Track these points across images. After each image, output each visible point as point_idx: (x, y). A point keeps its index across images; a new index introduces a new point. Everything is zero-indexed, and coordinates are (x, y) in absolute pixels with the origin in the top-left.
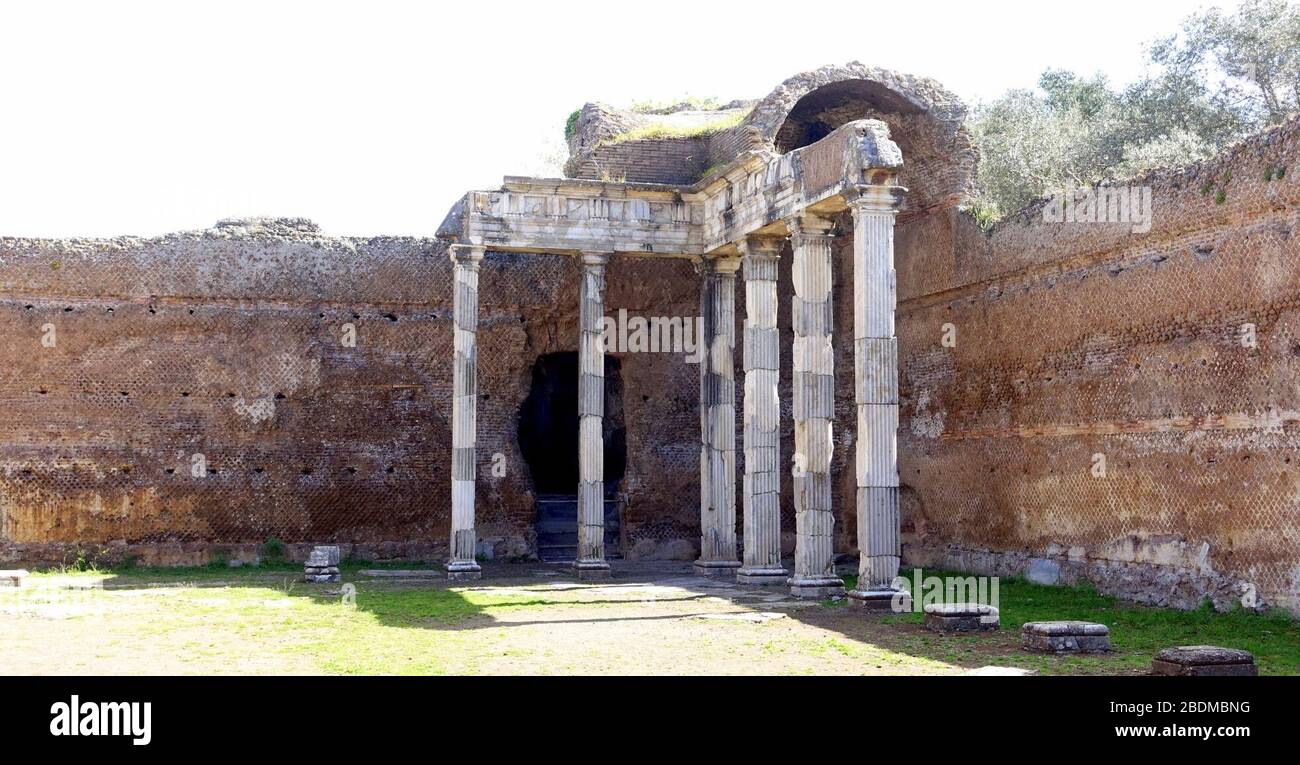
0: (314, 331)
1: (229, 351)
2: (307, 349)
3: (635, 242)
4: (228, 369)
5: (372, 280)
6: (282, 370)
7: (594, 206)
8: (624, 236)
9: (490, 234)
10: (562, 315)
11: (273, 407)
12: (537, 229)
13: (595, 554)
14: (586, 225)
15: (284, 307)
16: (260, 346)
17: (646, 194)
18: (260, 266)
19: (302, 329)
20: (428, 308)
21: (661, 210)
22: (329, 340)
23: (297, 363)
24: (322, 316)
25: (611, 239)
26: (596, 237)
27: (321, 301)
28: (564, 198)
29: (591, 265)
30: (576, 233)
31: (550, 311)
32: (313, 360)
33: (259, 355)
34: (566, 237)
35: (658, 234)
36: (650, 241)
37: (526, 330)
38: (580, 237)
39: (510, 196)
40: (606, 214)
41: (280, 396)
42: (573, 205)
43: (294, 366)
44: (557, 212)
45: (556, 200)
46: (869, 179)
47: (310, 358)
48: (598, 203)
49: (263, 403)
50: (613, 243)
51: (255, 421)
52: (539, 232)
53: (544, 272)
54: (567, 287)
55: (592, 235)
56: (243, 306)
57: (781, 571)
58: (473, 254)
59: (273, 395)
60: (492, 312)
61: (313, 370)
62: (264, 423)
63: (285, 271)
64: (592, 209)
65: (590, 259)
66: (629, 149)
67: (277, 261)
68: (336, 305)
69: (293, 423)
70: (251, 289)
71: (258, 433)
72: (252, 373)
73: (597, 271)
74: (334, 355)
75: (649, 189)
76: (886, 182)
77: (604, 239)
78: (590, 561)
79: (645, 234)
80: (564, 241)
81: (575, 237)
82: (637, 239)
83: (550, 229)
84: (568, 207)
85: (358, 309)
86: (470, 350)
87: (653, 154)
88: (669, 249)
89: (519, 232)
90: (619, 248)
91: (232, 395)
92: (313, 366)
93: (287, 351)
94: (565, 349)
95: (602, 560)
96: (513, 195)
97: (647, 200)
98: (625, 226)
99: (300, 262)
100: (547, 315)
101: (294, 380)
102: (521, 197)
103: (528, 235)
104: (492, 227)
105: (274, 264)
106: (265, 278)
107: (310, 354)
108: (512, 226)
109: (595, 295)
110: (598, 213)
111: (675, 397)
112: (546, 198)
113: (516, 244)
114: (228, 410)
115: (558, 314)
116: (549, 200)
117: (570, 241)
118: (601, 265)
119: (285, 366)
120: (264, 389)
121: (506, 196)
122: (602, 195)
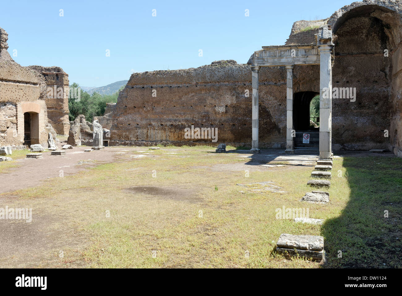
0: (234, 89)
1: (214, 95)
2: (232, 94)
3: (300, 61)
4: (214, 99)
5: (248, 75)
7: (289, 52)
8: (297, 60)
9: (259, 63)
10: (300, 81)
11: (225, 109)
12: (272, 60)
14: (286, 58)
15: (227, 83)
16: (221, 94)
17: (303, 47)
18: (220, 73)
19: (231, 89)
20: (263, 81)
21: (309, 52)
22: (238, 91)
23: (230, 98)
24: (236, 85)
25: (294, 61)
26: (289, 61)
27: (235, 82)
28: (280, 51)
29: (288, 69)
30: (284, 60)
31: (297, 80)
33: (221, 96)
34: (281, 62)
35: (307, 58)
36: (305, 61)
38: (284, 61)
39: (265, 52)
41: (227, 106)
42: (282, 53)
44: (278, 55)
45: (278, 52)
46: (322, 43)
47: (233, 96)
49: (222, 108)
51: (221, 112)
52: (273, 61)
55: (288, 60)
56: (217, 84)
58: (255, 68)
59: (224, 106)
60: (281, 82)
61: (234, 99)
62: (223, 113)
63: (227, 74)
64: (288, 53)
65: (288, 67)
66: (300, 35)
67: (225, 72)
68: (240, 82)
69: (230, 113)
70: (219, 79)
71: (222, 115)
72: (220, 100)
73: (290, 70)
74: (240, 95)
75: (303, 46)
76: (328, 43)
77: (291, 61)
79: (304, 59)
80: (280, 63)
82: (301, 61)
83: (276, 60)
85: (245, 83)
88: (311, 63)
89: (267, 61)
90: (296, 63)
91: (215, 106)
93: (228, 95)
94: (302, 91)
97: (304, 49)
98: (298, 57)
99: (230, 71)
100: (296, 82)
101: (230, 102)
102: (268, 52)
103: (269, 62)
104: (259, 61)
105: (224, 73)
106: (222, 76)
107: (233, 95)
108: (266, 60)
109: (290, 77)
110: (290, 54)
113: (267, 65)
114: (215, 111)
116: (276, 51)
118: (291, 68)
119: (227, 98)
120: (222, 104)
121: (264, 52)
122: (291, 49)
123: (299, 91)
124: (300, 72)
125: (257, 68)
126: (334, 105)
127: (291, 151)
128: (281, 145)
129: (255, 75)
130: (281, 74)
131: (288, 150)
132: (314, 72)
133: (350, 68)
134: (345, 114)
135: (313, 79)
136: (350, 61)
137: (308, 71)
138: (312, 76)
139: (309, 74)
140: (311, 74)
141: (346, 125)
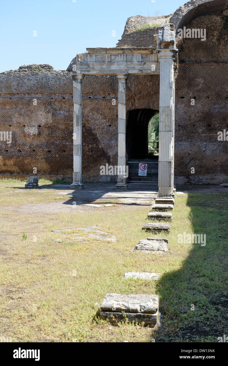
0: (50, 104)
1: (23, 112)
2: (47, 110)
3: (136, 70)
4: (22, 117)
5: (69, 85)
6: (39, 117)
7: (121, 57)
8: (132, 68)
9: (83, 69)
10: (136, 96)
11: (37, 130)
14: (118, 65)
15: (40, 96)
16: (32, 109)
17: (139, 51)
18: (31, 82)
19: (46, 104)
20: (88, 94)
21: (146, 57)
22: (55, 107)
23: (44, 115)
24: (52, 98)
25: (127, 69)
26: (122, 69)
27: (51, 94)
28: (109, 55)
29: (120, 79)
30: (114, 67)
31: (132, 94)
32: (50, 114)
33: (32, 112)
34: (111, 69)
35: (145, 66)
36: (142, 69)
38: (115, 69)
39: (90, 56)
40: (125, 59)
41: (40, 126)
42: (113, 57)
43: (43, 116)
44: (107, 60)
45: (107, 56)
46: (162, 47)
47: (49, 113)
48: (122, 55)
49: (34, 128)
51: (31, 134)
52: (101, 68)
55: (120, 68)
56: (27, 96)
58: (78, 77)
59: (37, 126)
60: (111, 95)
61: (50, 117)
62: (35, 135)
63: (40, 83)
64: (120, 58)
65: (119, 77)
66: (135, 35)
67: (37, 80)
68: (57, 95)
69: (44, 135)
70: (29, 90)
71: (33, 138)
72: (30, 118)
73: (123, 81)
74: (57, 112)
75: (140, 49)
76: (170, 47)
77: (124, 69)
79: (140, 66)
80: (110, 71)
81: (114, 69)
82: (137, 68)
83: (104, 66)
84: (111, 58)
85: (64, 96)
87: (144, 36)
88: (149, 72)
89: (93, 68)
90: (130, 72)
91: (24, 126)
92: (50, 116)
93: (41, 111)
94: (138, 108)
96: (91, 55)
97: (140, 53)
98: (132, 64)
99: (44, 80)
101: (44, 121)
102: (94, 56)
103: (96, 69)
104: (83, 67)
105: (36, 81)
106: (33, 86)
107: (49, 112)
108: (91, 66)
110: (122, 60)
112: (103, 55)
113: (93, 72)
114: (24, 132)
115: (134, 95)
116: (104, 56)
118: (124, 78)
119: (40, 116)
120: (34, 124)
121: (89, 55)
122: (123, 53)
123: (134, 108)
124: (136, 83)
125: (80, 77)
126: (178, 127)
127: (124, 186)
128: (111, 177)
129: (77, 86)
130: (111, 85)
131: (119, 184)
132: (153, 84)
133: (198, 79)
134: (191, 138)
135: (152, 93)
136: (198, 72)
137: (146, 83)
138: (151, 88)
139: (147, 86)
140: (150, 87)
141: (192, 152)
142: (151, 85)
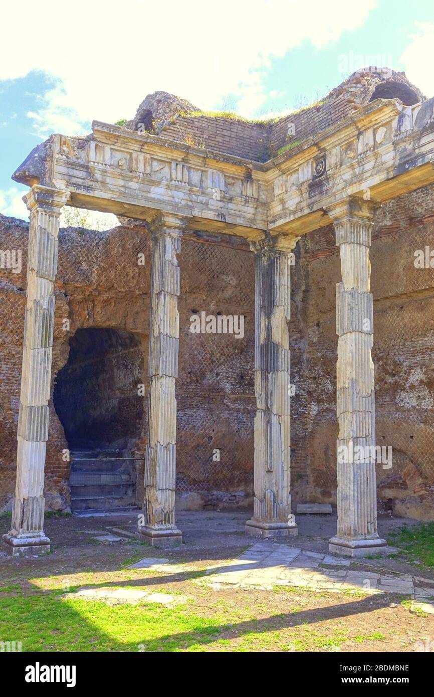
3: (210, 210)
7: (176, 169)
8: (201, 203)
9: (74, 180)
12: (122, 183)
13: (167, 519)
14: (168, 187)
17: (221, 165)
21: (234, 184)
25: (190, 203)
26: (177, 200)
28: (148, 156)
29: (170, 227)
30: (158, 192)
31: (90, 289)
34: (149, 195)
35: (231, 206)
36: (224, 211)
37: (70, 304)
38: (161, 198)
39: (96, 145)
40: (186, 178)
42: (156, 166)
44: (141, 169)
45: (141, 157)
48: (180, 167)
50: (191, 208)
52: (124, 187)
53: (86, 255)
54: (105, 270)
55: (173, 197)
57: (379, 541)
58: (56, 199)
64: (174, 171)
65: (171, 221)
66: (204, 125)
73: (175, 234)
77: (184, 202)
78: (161, 527)
79: (220, 204)
80: (147, 199)
81: (157, 197)
82: (214, 208)
83: (134, 185)
84: (151, 165)
86: (47, 299)
87: (225, 133)
88: (240, 221)
89: (103, 183)
90: (197, 213)
94: (100, 324)
95: (173, 526)
96: (100, 145)
97: (222, 171)
98: (203, 193)
100: (87, 293)
102: (107, 148)
104: (76, 173)
108: (98, 176)
109: (172, 257)
110: (179, 177)
111: (190, 370)
112: (131, 154)
113: (100, 195)
115: (97, 293)
116: (135, 155)
117: (153, 200)
118: (179, 228)
121: (93, 144)
122: (183, 160)
123: (91, 323)
124: (102, 264)
126: (189, 375)
132: (140, 274)
133: (224, 277)
134: (208, 403)
135: (137, 292)
136: (228, 260)
137: (124, 268)
138: (135, 282)
139: (127, 275)
140: (133, 278)
141: (215, 435)
142: (137, 275)
